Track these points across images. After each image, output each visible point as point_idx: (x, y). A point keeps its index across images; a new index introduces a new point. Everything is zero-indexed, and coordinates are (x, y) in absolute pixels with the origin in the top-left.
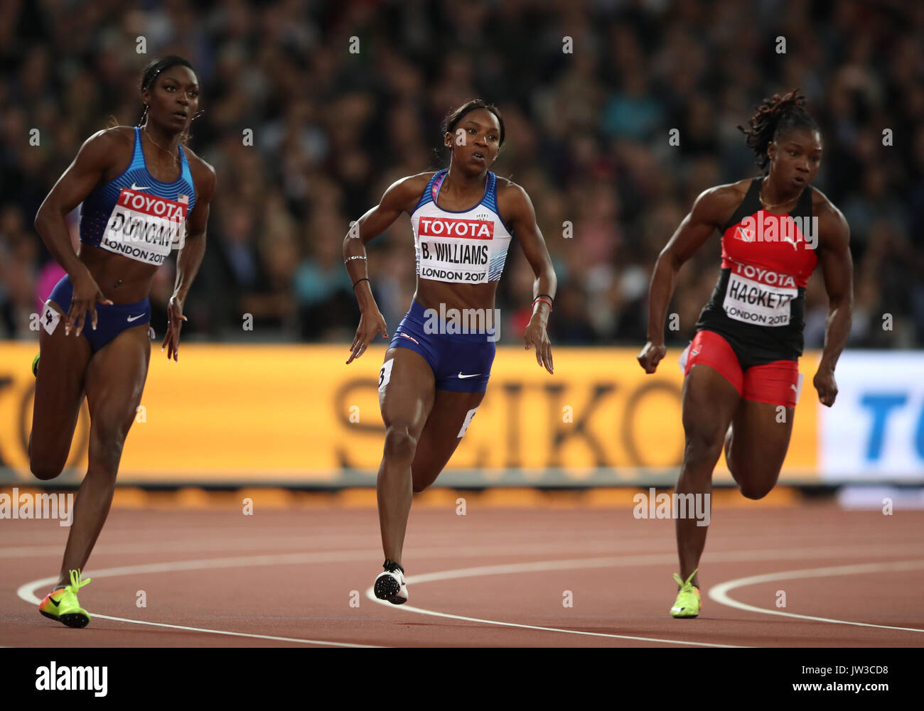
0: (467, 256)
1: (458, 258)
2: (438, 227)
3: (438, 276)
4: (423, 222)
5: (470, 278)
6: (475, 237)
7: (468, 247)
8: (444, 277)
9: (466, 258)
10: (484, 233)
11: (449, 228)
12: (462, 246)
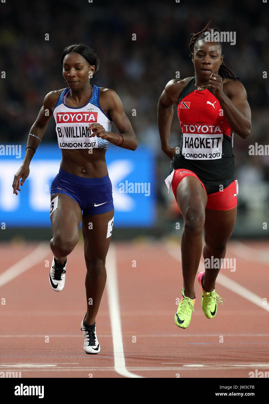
0: (84, 133)
1: (79, 135)
2: (66, 118)
3: (68, 147)
4: (58, 115)
5: (87, 145)
6: (87, 122)
7: (83, 128)
8: (72, 146)
9: (83, 134)
10: (92, 119)
11: (73, 118)
12: (80, 127)
